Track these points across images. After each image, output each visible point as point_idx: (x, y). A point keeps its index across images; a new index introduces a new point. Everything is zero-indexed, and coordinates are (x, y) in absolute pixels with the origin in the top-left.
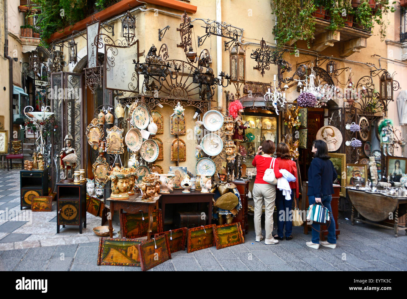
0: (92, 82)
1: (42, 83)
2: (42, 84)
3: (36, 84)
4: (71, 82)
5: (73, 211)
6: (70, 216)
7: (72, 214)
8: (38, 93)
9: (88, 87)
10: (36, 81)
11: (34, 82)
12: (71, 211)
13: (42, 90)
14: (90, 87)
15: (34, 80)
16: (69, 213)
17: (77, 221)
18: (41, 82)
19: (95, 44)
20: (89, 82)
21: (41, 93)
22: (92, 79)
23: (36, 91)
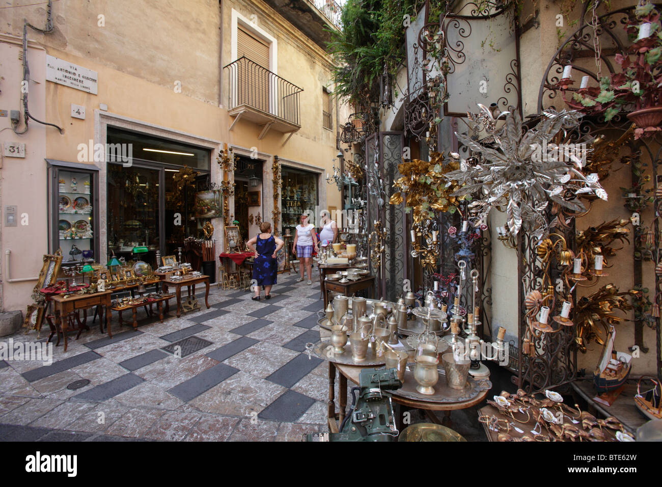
0: (415, 118)
9: (408, 131)
14: (412, 130)
19: (420, 45)
20: (411, 120)
22: (415, 114)
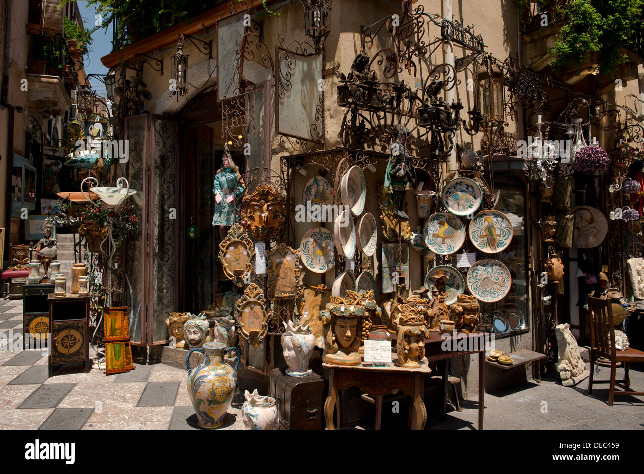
1: (55, 150)
2: (54, 153)
3: (44, 152)
4: (161, 133)
5: (75, 339)
6: (71, 347)
7: (74, 344)
8: (48, 166)
10: (44, 147)
11: (42, 149)
12: (72, 339)
13: (53, 162)
15: (42, 145)
16: (68, 342)
17: (82, 354)
18: (52, 150)
21: (53, 166)
22: (235, 119)
23: (44, 164)
